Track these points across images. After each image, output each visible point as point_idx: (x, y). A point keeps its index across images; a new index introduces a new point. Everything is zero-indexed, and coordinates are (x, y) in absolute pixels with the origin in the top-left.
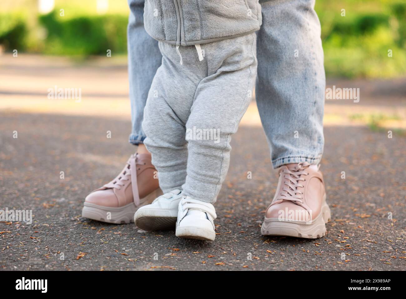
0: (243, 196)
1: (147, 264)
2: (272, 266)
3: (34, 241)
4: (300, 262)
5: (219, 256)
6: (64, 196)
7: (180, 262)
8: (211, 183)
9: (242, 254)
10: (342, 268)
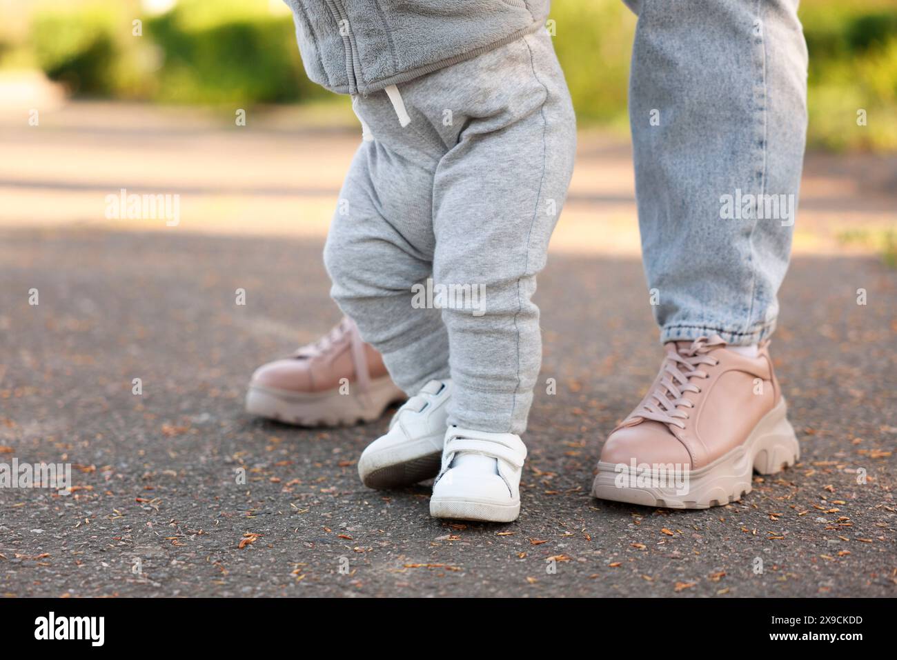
0: (604, 409)
1: (397, 558)
2: (675, 563)
3: (146, 506)
4: (736, 556)
5: (556, 541)
6: (208, 410)
7: (469, 554)
8: (499, 391)
9: (606, 538)
10: (831, 568)
